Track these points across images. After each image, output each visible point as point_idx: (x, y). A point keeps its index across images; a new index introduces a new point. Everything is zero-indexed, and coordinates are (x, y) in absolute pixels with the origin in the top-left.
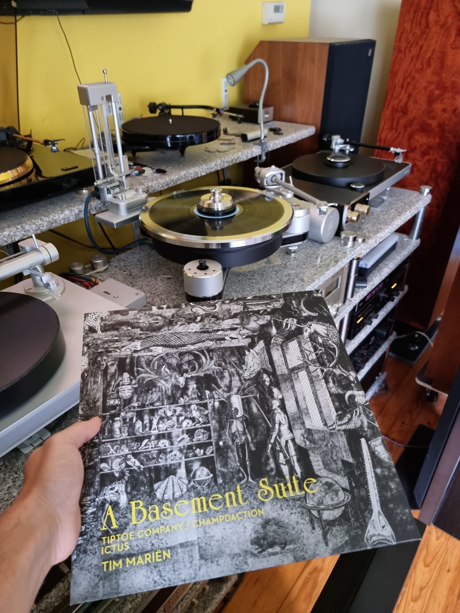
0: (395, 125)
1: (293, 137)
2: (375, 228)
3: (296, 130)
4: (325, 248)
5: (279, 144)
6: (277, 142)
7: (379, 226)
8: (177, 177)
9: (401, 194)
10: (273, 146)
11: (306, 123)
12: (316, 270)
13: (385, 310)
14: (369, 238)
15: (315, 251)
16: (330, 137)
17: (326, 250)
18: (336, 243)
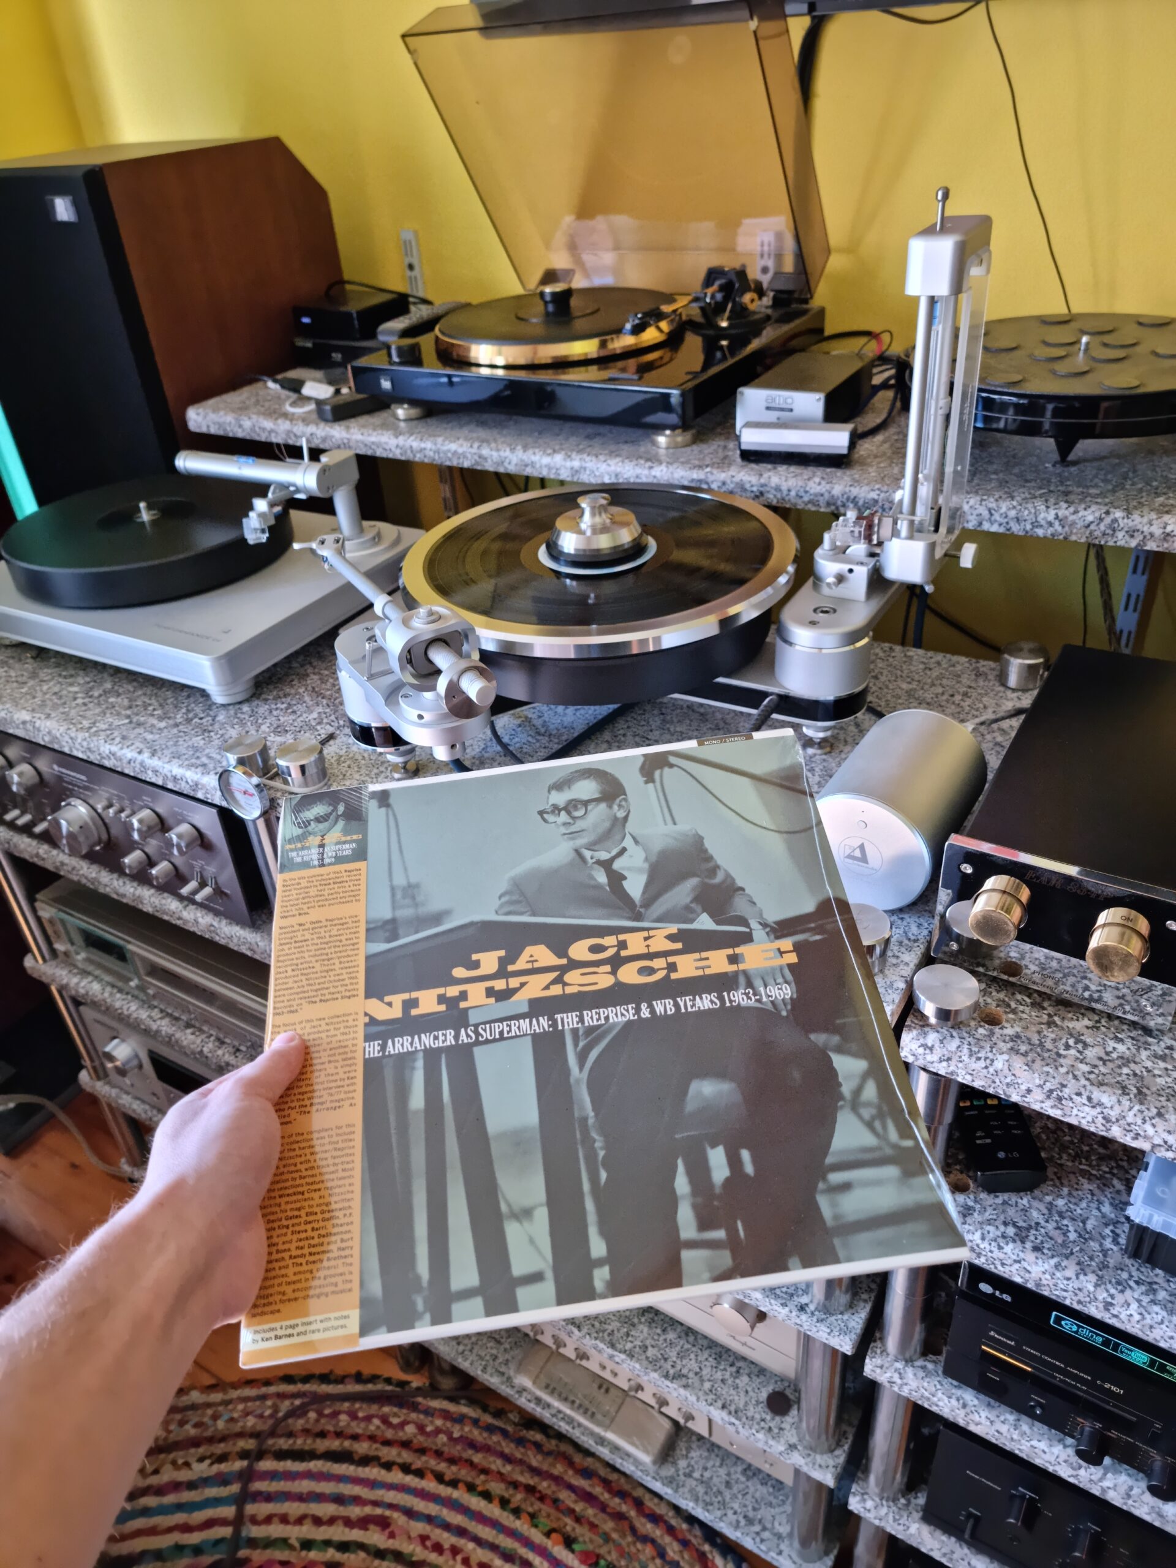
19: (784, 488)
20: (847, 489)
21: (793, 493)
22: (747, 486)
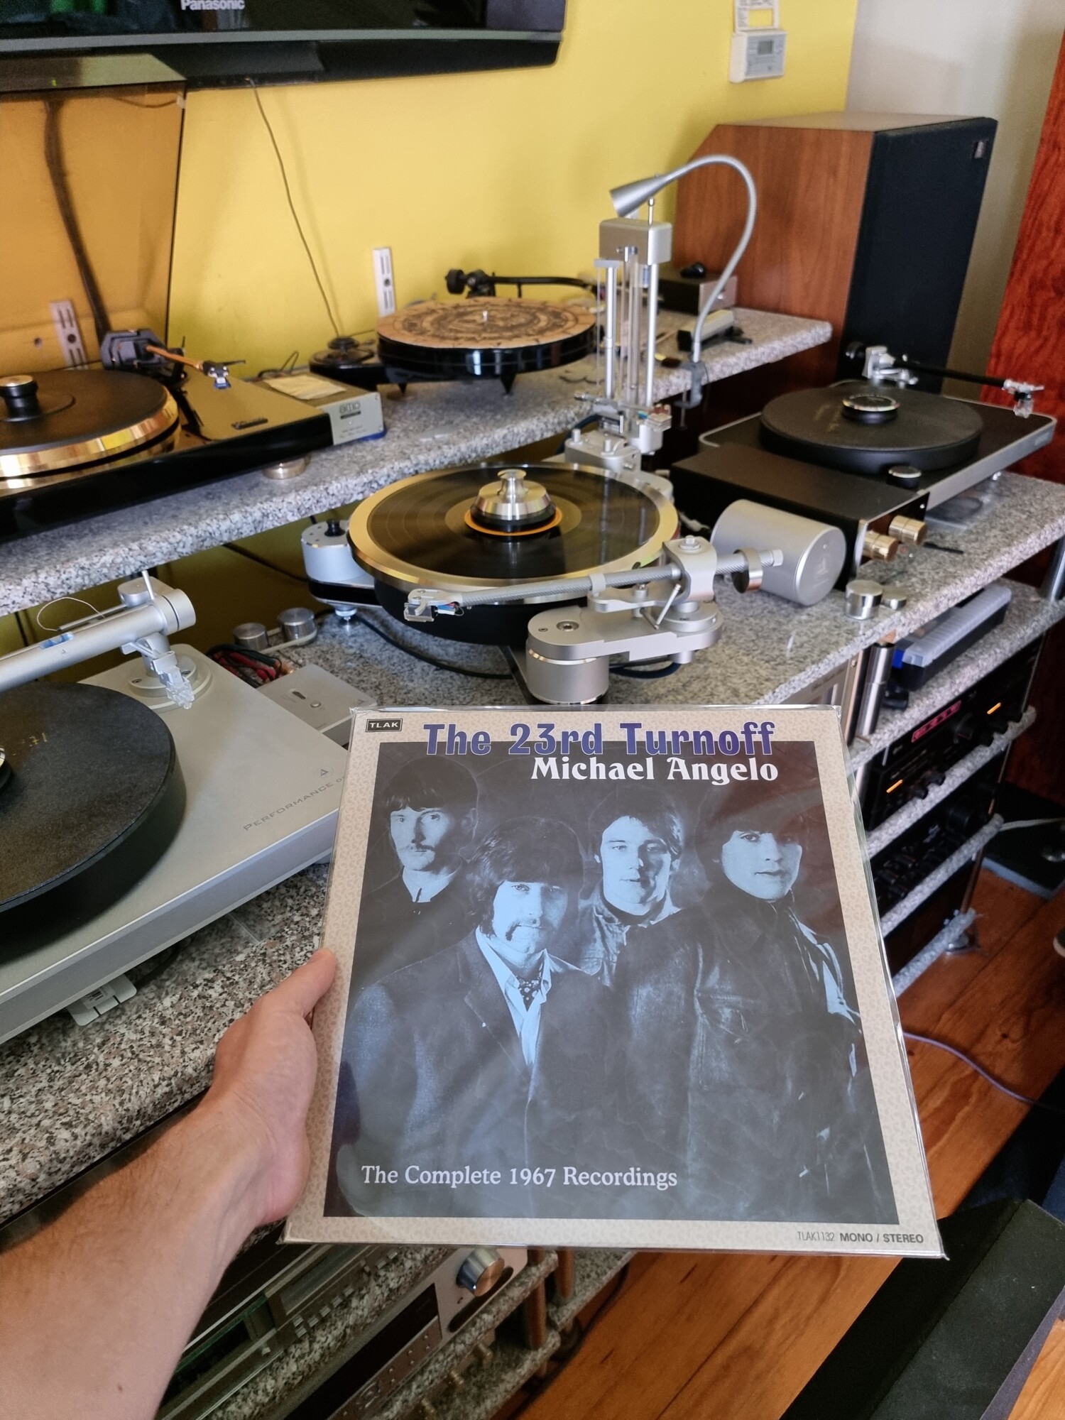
0: (1035, 322)
1: (774, 349)
2: (941, 574)
3: (783, 332)
4: (804, 617)
5: (737, 364)
6: (732, 360)
7: (952, 570)
8: (485, 441)
9: (1025, 492)
10: (722, 371)
11: (811, 317)
12: (774, 669)
13: (969, 764)
14: (919, 597)
15: (779, 623)
16: (863, 350)
17: (807, 622)
18: (834, 606)
19: (431, 461)
20: (468, 444)
21: (437, 462)
22: (406, 471)
